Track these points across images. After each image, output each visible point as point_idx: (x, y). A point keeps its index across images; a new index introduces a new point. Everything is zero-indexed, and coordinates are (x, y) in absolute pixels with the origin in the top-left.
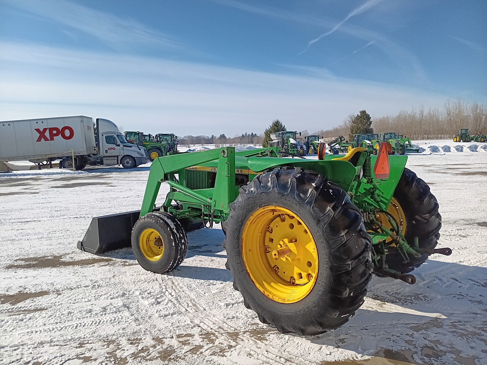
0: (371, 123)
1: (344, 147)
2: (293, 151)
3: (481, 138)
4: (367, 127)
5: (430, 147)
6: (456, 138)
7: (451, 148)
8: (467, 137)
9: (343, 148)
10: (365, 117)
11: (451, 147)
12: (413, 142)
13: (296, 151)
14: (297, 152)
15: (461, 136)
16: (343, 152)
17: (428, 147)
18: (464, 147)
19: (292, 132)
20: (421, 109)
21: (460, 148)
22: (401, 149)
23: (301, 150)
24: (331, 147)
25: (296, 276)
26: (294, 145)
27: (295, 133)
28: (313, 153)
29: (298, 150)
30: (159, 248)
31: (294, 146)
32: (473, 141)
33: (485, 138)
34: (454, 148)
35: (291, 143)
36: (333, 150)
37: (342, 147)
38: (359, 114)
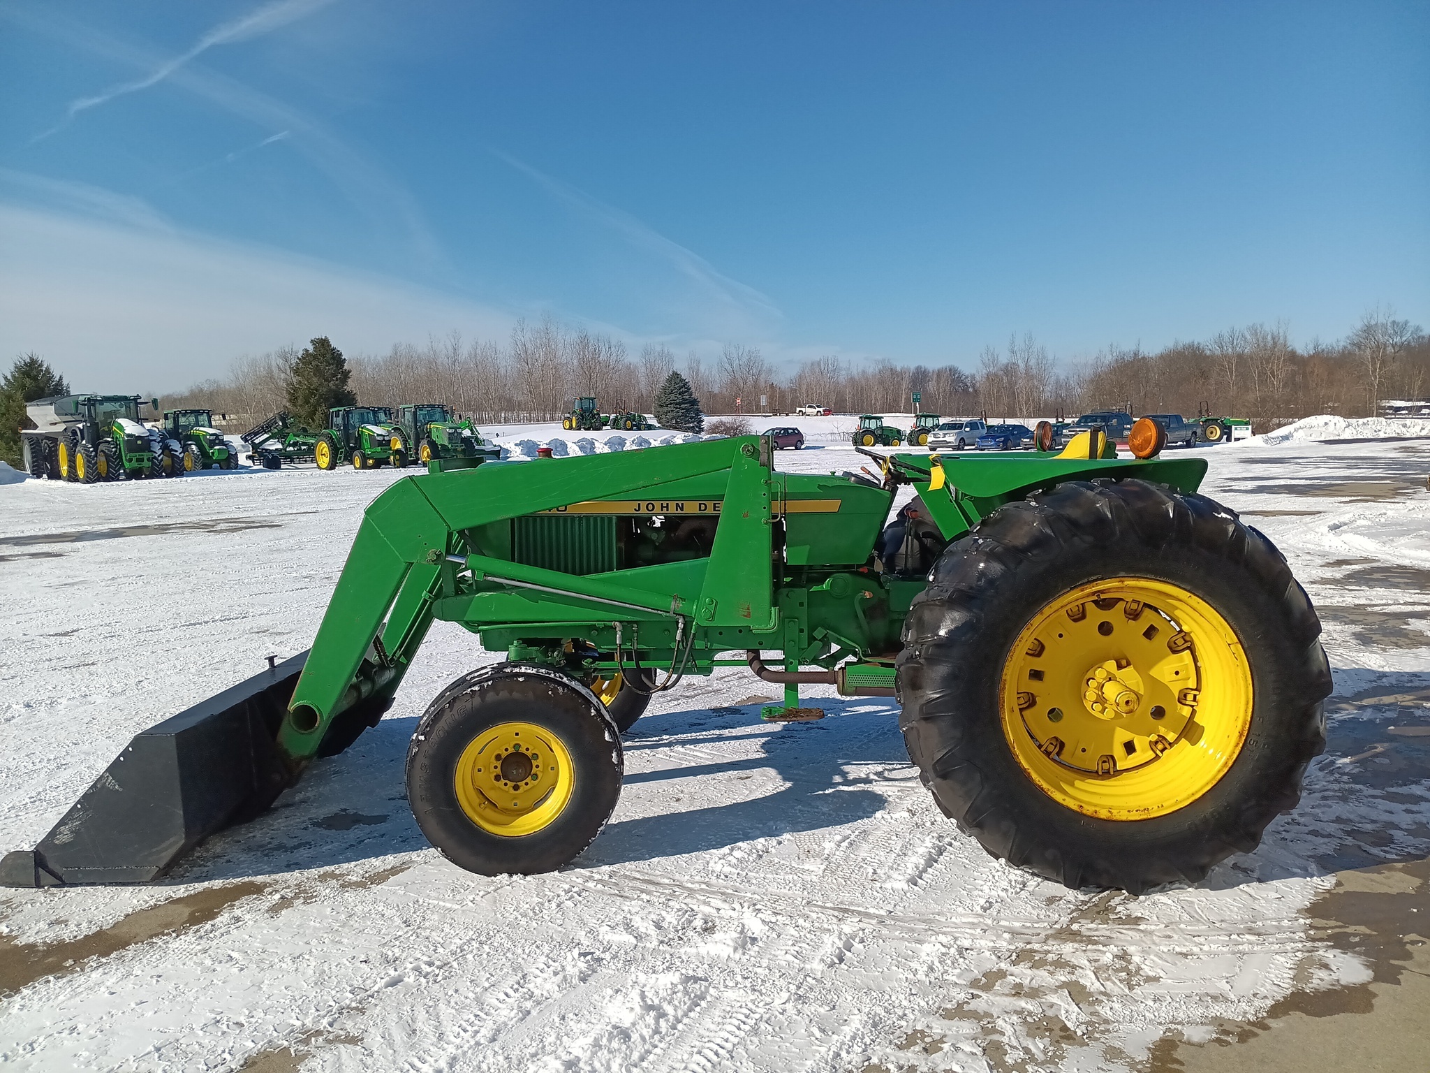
0: (346, 375)
1: (295, 444)
2: (140, 460)
3: (626, 421)
4: (336, 385)
5: (520, 444)
6: (570, 420)
7: (569, 445)
8: (594, 416)
9: (291, 449)
10: (329, 356)
11: (567, 443)
12: (484, 431)
13: (148, 460)
14: (153, 463)
15: (582, 415)
16: (292, 461)
17: (516, 445)
18: (596, 442)
19: (125, 398)
20: (453, 340)
21: (589, 446)
22: (463, 450)
23: (165, 458)
24: (255, 446)
25: (1119, 751)
26: (139, 442)
27: (135, 400)
28: (199, 465)
29: (155, 458)
30: (516, 788)
31: (139, 445)
32: (609, 427)
33: (634, 421)
34: (574, 445)
35: (129, 435)
36: (261, 454)
37: (290, 445)
38: (311, 348)
